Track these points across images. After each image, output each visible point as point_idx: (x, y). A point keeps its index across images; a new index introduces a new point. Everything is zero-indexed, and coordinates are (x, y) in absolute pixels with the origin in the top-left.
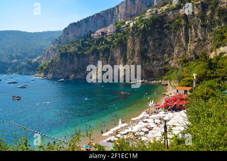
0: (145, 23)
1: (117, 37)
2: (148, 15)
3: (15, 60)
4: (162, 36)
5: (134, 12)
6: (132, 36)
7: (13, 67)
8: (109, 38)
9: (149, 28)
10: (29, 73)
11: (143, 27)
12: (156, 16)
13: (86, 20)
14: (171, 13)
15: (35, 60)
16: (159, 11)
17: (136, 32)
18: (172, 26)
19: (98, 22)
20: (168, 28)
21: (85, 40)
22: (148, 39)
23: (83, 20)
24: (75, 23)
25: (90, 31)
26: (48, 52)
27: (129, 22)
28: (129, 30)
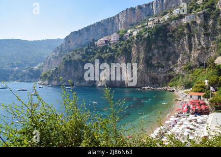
0: (149, 32)
1: (121, 45)
2: (151, 24)
3: (17, 68)
4: (166, 44)
5: (134, 21)
6: (136, 45)
7: (15, 75)
8: (113, 46)
9: (153, 37)
10: (31, 80)
11: (147, 35)
12: (159, 26)
13: (87, 29)
14: (174, 22)
15: (37, 67)
16: (160, 20)
17: (140, 41)
18: (176, 35)
19: (99, 31)
20: (171, 36)
21: (89, 48)
22: (152, 47)
23: (84, 28)
24: (76, 32)
25: (94, 40)
26: (50, 60)
27: (132, 30)
28: (133, 38)
